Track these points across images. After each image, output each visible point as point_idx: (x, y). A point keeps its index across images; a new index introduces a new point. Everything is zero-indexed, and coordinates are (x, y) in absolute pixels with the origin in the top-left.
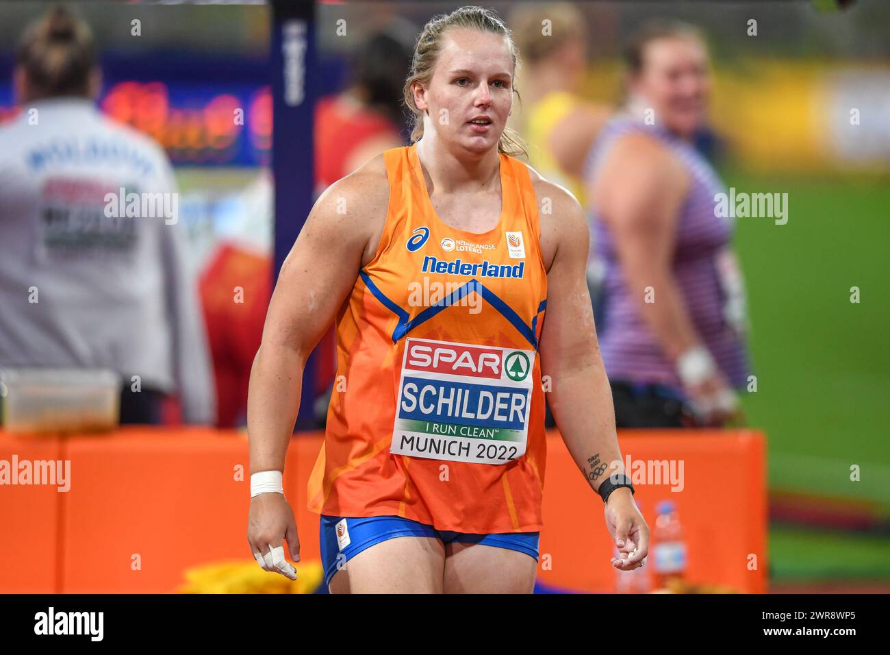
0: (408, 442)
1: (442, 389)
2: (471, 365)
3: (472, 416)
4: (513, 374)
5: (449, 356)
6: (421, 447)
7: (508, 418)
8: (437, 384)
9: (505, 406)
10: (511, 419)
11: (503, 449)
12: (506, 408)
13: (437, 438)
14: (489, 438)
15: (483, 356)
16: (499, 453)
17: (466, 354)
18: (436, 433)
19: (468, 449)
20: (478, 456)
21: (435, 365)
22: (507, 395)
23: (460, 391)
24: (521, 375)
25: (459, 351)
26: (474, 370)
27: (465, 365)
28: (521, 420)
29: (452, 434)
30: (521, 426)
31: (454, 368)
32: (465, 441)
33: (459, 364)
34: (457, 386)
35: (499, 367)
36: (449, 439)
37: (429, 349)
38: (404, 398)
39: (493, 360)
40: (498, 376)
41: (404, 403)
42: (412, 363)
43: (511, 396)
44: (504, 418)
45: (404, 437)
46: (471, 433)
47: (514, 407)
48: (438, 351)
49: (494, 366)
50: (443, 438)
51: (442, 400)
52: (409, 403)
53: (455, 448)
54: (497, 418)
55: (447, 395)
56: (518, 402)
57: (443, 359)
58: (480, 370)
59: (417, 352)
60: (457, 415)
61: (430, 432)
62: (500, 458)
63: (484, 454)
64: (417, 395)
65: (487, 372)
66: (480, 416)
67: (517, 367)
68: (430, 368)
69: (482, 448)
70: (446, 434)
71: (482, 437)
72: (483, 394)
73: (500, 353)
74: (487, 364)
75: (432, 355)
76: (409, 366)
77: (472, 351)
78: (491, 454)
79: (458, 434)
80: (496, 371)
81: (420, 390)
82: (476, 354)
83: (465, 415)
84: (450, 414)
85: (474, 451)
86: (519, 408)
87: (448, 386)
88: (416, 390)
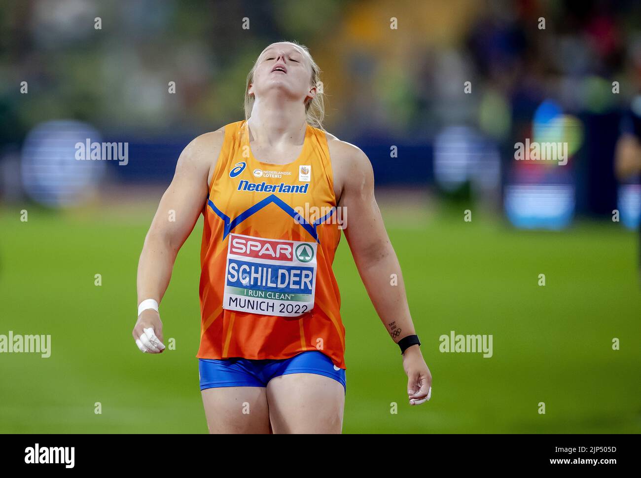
0: (234, 302)
1: (253, 268)
2: (271, 252)
3: (274, 285)
4: (302, 258)
5: (257, 246)
6: (242, 305)
7: (300, 287)
8: (250, 265)
9: (297, 279)
10: (302, 287)
11: (298, 307)
12: (298, 280)
13: (251, 299)
14: (288, 299)
15: (279, 247)
16: (295, 310)
17: (267, 245)
18: (251, 296)
19: (273, 307)
20: (280, 312)
21: (248, 252)
22: (298, 272)
23: (265, 269)
24: (307, 258)
25: (263, 243)
26: (274, 255)
27: (267, 252)
28: (310, 288)
29: (261, 297)
30: (310, 292)
31: (260, 254)
32: (271, 302)
33: (263, 252)
34: (263, 266)
35: (291, 254)
36: (260, 300)
37: (244, 241)
38: (229, 273)
39: (287, 249)
40: (291, 260)
41: (230, 276)
42: (234, 250)
43: (301, 272)
44: (297, 287)
45: (231, 298)
46: (275, 296)
47: (304, 280)
48: (249, 243)
49: (287, 253)
50: (256, 299)
51: (253, 275)
52: (233, 276)
53: (264, 306)
54: (292, 286)
55: (256, 272)
56: (307, 276)
57: (253, 248)
58: (278, 256)
59: (237, 243)
60: (264, 284)
61: (247, 295)
62: (296, 312)
63: (285, 310)
64: (238, 271)
65: (283, 257)
66: (280, 286)
67: (304, 253)
68: (245, 254)
69: (282, 306)
70: (258, 297)
71: (282, 299)
72: (281, 271)
73: (291, 245)
74: (283, 251)
75: (246, 245)
76: (232, 252)
77: (271, 243)
78: (290, 310)
79: (266, 297)
80: (289, 257)
81: (239, 268)
82: (274, 245)
83: (270, 285)
84: (259, 284)
85: (277, 308)
86: (307, 280)
87: (257, 266)
88: (237, 268)
